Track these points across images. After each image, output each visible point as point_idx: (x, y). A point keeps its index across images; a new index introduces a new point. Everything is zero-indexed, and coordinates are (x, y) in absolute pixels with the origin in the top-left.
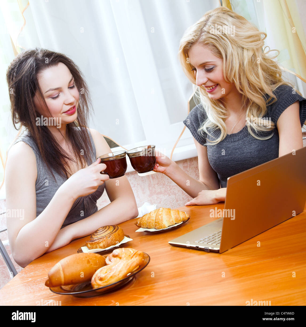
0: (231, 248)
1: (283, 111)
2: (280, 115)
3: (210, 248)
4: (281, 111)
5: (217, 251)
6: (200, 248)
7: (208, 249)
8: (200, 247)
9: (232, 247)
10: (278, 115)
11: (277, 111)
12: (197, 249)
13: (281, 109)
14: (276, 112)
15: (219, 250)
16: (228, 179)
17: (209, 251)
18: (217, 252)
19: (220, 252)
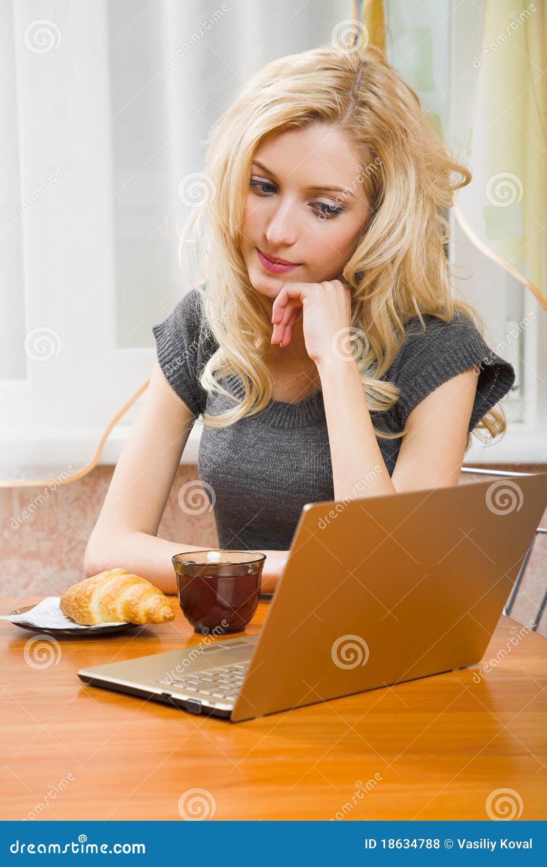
0: (266, 715)
1: (438, 386)
2: (427, 396)
3: (205, 703)
4: (433, 385)
5: (224, 715)
6: (175, 700)
7: (198, 705)
8: (175, 696)
9: (267, 712)
10: (421, 394)
11: (420, 380)
12: (165, 701)
13: (432, 378)
14: (416, 381)
15: (229, 712)
16: (307, 507)
17: (200, 711)
18: (224, 717)
19: (233, 717)
